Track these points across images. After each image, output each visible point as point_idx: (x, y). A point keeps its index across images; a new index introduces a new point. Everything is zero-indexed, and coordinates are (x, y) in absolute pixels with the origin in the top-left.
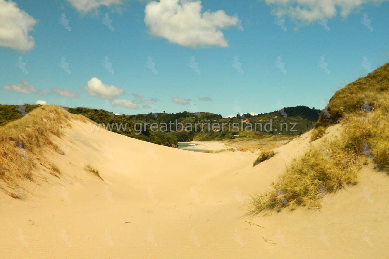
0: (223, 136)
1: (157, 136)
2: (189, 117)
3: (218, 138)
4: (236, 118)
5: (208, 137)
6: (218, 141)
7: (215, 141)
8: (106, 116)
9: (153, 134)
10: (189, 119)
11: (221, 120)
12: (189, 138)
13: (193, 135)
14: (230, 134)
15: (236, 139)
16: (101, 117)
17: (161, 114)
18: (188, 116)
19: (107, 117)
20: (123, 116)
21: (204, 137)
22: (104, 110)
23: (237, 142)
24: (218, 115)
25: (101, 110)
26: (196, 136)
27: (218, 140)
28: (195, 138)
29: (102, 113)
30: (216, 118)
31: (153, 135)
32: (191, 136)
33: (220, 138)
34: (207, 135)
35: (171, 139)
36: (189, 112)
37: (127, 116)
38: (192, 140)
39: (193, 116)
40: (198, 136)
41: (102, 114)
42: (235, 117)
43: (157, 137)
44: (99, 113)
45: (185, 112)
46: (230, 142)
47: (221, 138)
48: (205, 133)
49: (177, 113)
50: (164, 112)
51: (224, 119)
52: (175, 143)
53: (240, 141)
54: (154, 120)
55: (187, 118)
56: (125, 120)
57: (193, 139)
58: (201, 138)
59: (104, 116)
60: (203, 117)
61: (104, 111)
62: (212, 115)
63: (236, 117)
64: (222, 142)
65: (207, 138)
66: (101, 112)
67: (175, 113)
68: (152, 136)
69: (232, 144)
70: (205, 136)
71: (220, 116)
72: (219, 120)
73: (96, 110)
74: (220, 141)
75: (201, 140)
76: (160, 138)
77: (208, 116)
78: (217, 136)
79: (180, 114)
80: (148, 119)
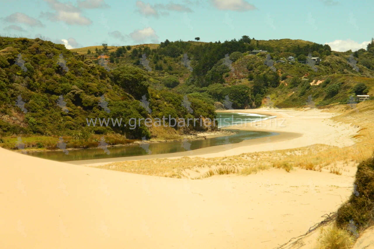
0: (332, 96)
1: (166, 101)
2: (254, 51)
3: (321, 99)
4: (365, 53)
5: (296, 97)
6: (320, 108)
7: (312, 108)
8: (47, 54)
9: (158, 96)
10: (253, 56)
11: (329, 57)
12: (253, 100)
13: (263, 94)
14: (349, 91)
15: (362, 105)
16: (37, 56)
17: (189, 43)
18: (251, 49)
19: (50, 58)
20: (103, 47)
21: (286, 98)
22: (43, 41)
23: (361, 112)
24: (321, 45)
25: (38, 40)
26: (269, 96)
27: (319, 106)
28: (265, 100)
29: (37, 49)
30: (318, 53)
31: (157, 99)
32: (258, 95)
33: (325, 99)
34: (294, 92)
35: (200, 107)
36: (256, 39)
37: (112, 48)
38: (258, 105)
39: (264, 48)
40: (274, 95)
41: (38, 51)
42: (362, 50)
43: (165, 103)
44: (30, 48)
45: (246, 39)
46: (348, 112)
47: (328, 100)
48: (291, 88)
49: (226, 42)
50: (198, 39)
51: (337, 54)
52: (210, 116)
53: (368, 109)
54: (173, 59)
55: (249, 53)
56: (91, 63)
57: (263, 101)
58: (281, 101)
59: (43, 54)
60: (288, 51)
61: (42, 43)
62: (308, 45)
63: (366, 49)
64: (328, 109)
65: (294, 100)
66: (36, 44)
67: (222, 42)
68: (156, 101)
69: (349, 118)
70: (289, 95)
71: (327, 47)
72: (324, 59)
73: (24, 41)
74: (323, 108)
75: (279, 106)
76: (174, 104)
77: (299, 47)
78: (317, 96)
79: (234, 43)
80: (159, 56)
